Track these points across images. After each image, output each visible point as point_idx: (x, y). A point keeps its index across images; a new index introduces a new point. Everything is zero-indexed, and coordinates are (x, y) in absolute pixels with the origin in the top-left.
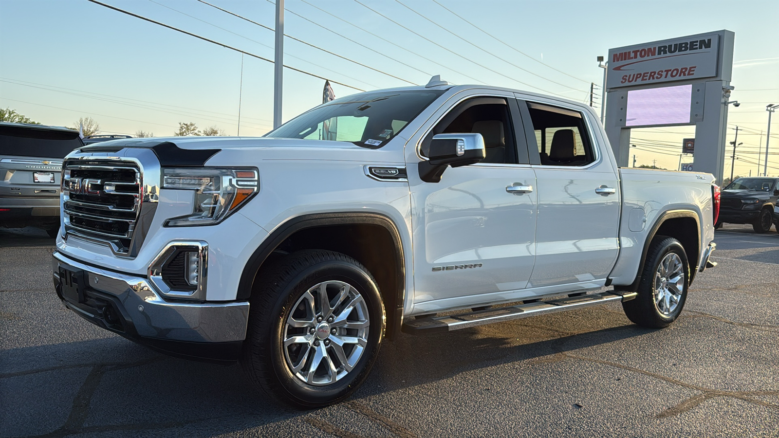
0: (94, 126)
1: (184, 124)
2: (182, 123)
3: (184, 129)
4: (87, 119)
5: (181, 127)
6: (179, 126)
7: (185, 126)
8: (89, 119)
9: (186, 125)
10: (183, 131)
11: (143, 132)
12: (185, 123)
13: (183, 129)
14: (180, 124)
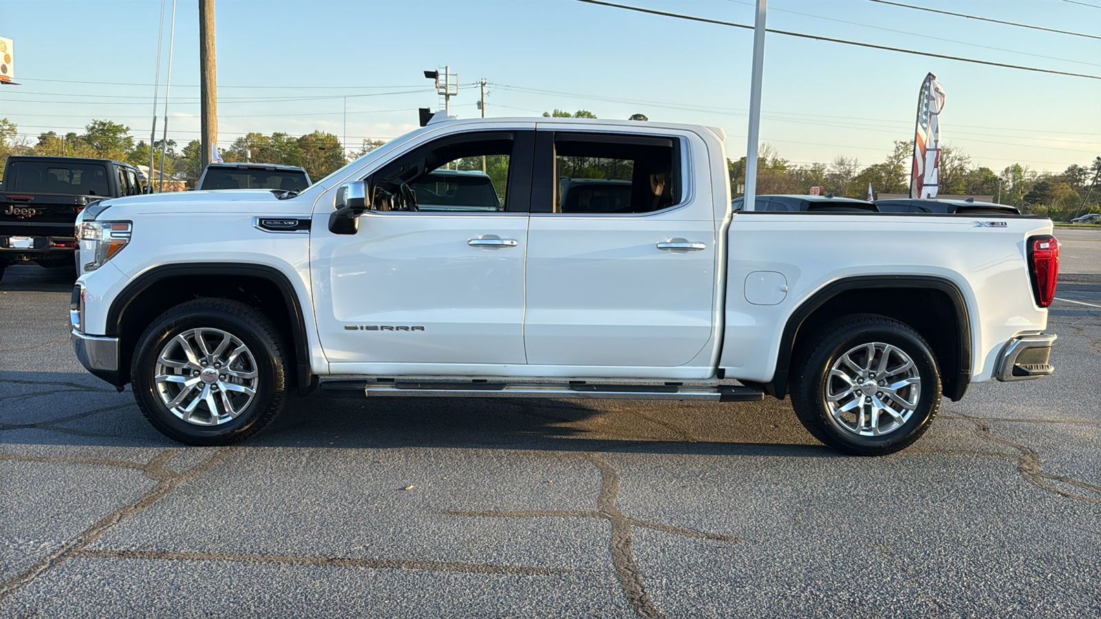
0: (772, 154)
1: (902, 143)
2: (898, 142)
3: (901, 150)
4: (764, 145)
5: (897, 147)
6: (895, 146)
7: (903, 146)
8: (766, 145)
9: (904, 143)
10: (899, 152)
11: (844, 158)
12: (903, 141)
13: (899, 150)
14: (895, 143)
